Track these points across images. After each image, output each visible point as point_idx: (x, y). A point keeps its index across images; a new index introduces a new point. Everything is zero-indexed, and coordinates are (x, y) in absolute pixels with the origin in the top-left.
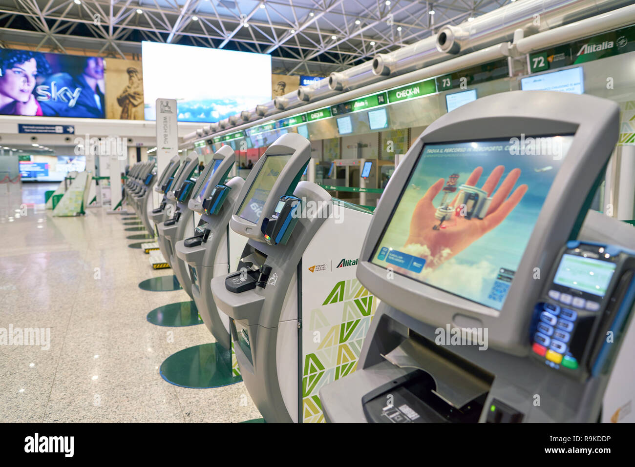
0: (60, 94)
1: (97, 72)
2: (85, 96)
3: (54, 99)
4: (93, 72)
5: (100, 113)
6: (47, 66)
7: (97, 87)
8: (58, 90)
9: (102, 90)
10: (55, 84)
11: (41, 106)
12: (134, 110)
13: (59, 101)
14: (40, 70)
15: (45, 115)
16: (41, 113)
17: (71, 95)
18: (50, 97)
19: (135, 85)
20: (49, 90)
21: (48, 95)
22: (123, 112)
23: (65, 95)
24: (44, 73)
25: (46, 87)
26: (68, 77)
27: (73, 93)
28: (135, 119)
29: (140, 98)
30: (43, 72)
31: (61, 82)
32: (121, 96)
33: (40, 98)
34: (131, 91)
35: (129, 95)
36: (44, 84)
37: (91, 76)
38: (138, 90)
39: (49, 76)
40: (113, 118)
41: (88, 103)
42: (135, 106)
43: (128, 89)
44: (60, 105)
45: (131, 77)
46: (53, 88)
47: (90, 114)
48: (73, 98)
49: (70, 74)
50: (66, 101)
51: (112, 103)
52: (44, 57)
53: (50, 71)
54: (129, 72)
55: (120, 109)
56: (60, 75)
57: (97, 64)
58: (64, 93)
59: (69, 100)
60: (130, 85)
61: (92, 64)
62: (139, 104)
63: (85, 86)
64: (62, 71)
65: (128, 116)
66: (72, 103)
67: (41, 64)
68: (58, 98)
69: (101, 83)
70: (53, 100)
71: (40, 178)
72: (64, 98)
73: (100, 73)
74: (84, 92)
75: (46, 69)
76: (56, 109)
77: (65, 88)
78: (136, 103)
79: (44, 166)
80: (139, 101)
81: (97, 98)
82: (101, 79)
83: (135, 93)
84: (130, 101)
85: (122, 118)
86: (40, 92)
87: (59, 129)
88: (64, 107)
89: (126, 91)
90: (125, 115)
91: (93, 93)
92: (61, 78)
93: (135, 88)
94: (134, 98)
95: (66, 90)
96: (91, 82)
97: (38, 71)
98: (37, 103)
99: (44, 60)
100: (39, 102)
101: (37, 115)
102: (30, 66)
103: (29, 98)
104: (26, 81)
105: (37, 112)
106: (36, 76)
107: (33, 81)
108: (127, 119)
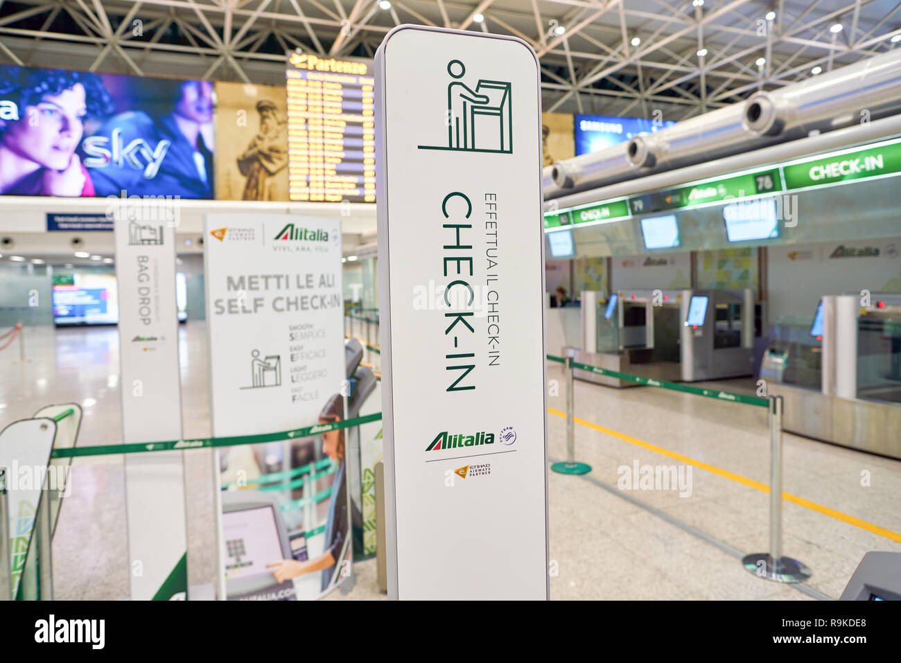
0: (128, 154)
1: (199, 109)
2: (176, 156)
3: (117, 163)
4: (192, 110)
5: (204, 190)
6: (106, 98)
7: (200, 139)
8: (125, 145)
9: (209, 143)
10: (119, 134)
11: (92, 177)
12: (268, 181)
13: (127, 166)
14: (92, 107)
15: (99, 194)
16: (91, 190)
17: (149, 154)
18: (108, 160)
19: (271, 134)
20: (108, 146)
21: (105, 156)
22: (248, 186)
23: (139, 154)
24: (99, 113)
25: (102, 139)
26: (144, 119)
27: (154, 150)
28: (270, 198)
29: (280, 159)
30: (96, 109)
31: (132, 129)
32: (244, 156)
33: (91, 162)
34: (264, 146)
35: (260, 153)
36: (98, 134)
37: (188, 118)
38: (278, 143)
39: (107, 117)
40: (229, 197)
41: (184, 170)
42: (271, 174)
43: (258, 142)
44: (128, 175)
45: (263, 118)
46: (116, 142)
48: (154, 160)
49: (149, 114)
50: (141, 166)
51: (228, 173)
52: (101, 81)
53: (110, 109)
54: (261, 108)
55: (243, 181)
56: (129, 116)
57: (200, 93)
58: (135, 151)
59: (145, 164)
60: (262, 135)
61: (191, 94)
62: (279, 170)
63: (176, 137)
64: (133, 108)
65: (257, 194)
66: (152, 170)
67: (95, 95)
68: (125, 161)
69: (207, 132)
70: (114, 165)
71: (91, 318)
72: (136, 161)
73: (206, 112)
74: (175, 148)
75: (103, 105)
76: (121, 183)
77: (139, 141)
78: (272, 168)
79: (99, 294)
80: (279, 164)
81: (199, 159)
82: (207, 122)
83: (271, 149)
84: (262, 166)
85: (245, 198)
86: (90, 148)
88: (136, 178)
89: (255, 145)
90: (252, 192)
91: (192, 151)
92: (132, 121)
93: (271, 139)
94: (268, 158)
95: (140, 145)
96: (188, 130)
97: (88, 109)
98: (85, 171)
99: (100, 86)
100: (89, 170)
101: (83, 196)
102: (73, 100)
103: (70, 162)
104: (65, 127)
105: (83, 190)
106: (84, 119)
107: (77, 129)
108: (256, 199)
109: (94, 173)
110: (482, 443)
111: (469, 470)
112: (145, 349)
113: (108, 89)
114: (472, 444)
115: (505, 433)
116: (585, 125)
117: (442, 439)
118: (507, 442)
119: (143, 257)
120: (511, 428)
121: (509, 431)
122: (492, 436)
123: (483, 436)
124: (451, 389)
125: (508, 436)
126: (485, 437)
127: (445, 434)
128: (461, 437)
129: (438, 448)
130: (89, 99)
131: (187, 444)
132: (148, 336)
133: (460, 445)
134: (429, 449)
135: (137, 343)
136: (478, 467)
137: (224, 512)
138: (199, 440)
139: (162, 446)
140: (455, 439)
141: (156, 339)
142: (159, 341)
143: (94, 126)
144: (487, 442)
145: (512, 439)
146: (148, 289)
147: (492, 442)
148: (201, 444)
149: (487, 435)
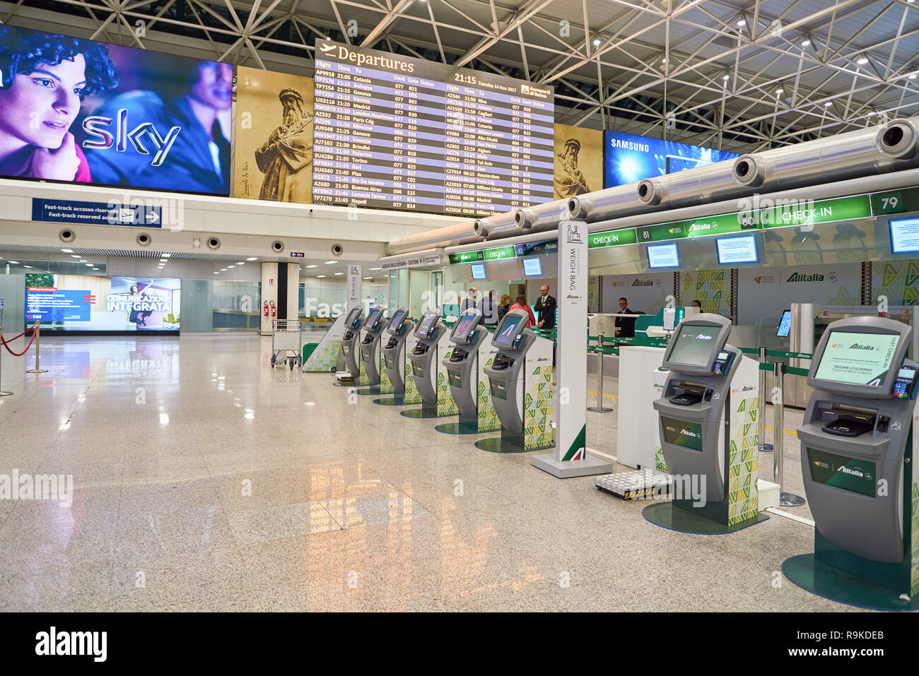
0: (133, 137)
1: (217, 94)
2: (190, 145)
3: (121, 147)
4: (209, 93)
6: (111, 73)
7: (216, 125)
8: (130, 128)
9: (226, 133)
10: (125, 114)
12: (290, 179)
13: (132, 151)
14: (93, 80)
15: (95, 182)
17: (158, 140)
18: (110, 143)
19: (295, 127)
20: (111, 127)
21: (106, 138)
22: (266, 184)
23: (146, 138)
24: (102, 89)
25: (104, 119)
26: (155, 100)
27: (163, 136)
28: (290, 199)
29: (303, 156)
31: (139, 110)
32: (263, 149)
35: (282, 147)
37: (205, 102)
38: (304, 138)
40: (246, 194)
41: (196, 160)
43: (280, 135)
45: (287, 110)
47: (196, 185)
48: (162, 146)
49: (160, 95)
50: (147, 152)
51: (244, 162)
53: (115, 85)
54: (287, 98)
56: (138, 94)
57: (219, 76)
58: (142, 134)
59: (153, 150)
60: (284, 127)
61: (209, 76)
62: (301, 168)
63: (190, 123)
66: (161, 157)
67: (99, 67)
69: (224, 118)
72: (142, 147)
73: (224, 97)
74: (187, 135)
75: (108, 81)
76: (123, 169)
77: (147, 124)
78: (294, 165)
79: (83, 298)
80: (303, 161)
81: (214, 149)
82: (225, 109)
85: (263, 196)
86: (89, 128)
88: (143, 166)
89: (277, 138)
90: (271, 191)
91: (207, 140)
92: (139, 100)
93: (295, 134)
94: (290, 153)
95: (148, 129)
96: (204, 115)
97: (88, 82)
99: (105, 58)
102: (72, 72)
103: (64, 141)
104: (60, 102)
105: (77, 175)
106: (83, 94)
107: (75, 105)
108: (275, 199)
109: (91, 156)
116: (615, 143)
130: (89, 71)
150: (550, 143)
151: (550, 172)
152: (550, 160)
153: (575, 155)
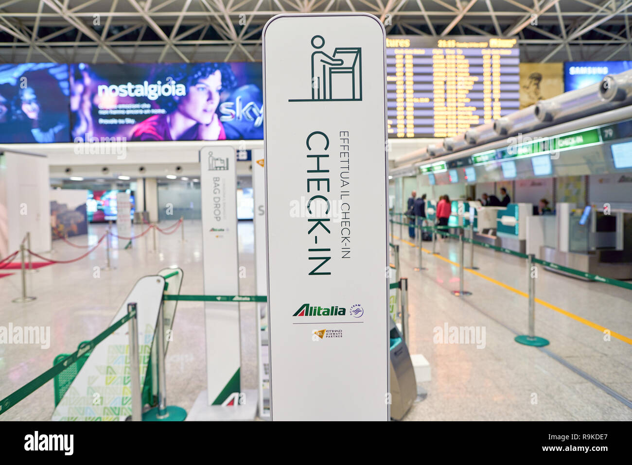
0: (245, 112)
3: (239, 118)
6: (233, 78)
8: (243, 107)
10: (240, 100)
11: (224, 127)
13: (244, 120)
14: (225, 84)
15: (228, 138)
16: (224, 136)
17: (257, 111)
18: (234, 116)
20: (234, 108)
21: (232, 114)
23: (251, 112)
24: (229, 87)
25: (230, 104)
26: (255, 89)
27: (260, 109)
30: (228, 86)
31: (247, 96)
33: (224, 118)
36: (228, 100)
39: (233, 89)
44: (245, 125)
46: (238, 105)
48: (260, 115)
50: (252, 119)
52: (230, 67)
53: (235, 84)
56: (246, 88)
58: (249, 109)
59: (255, 118)
64: (248, 83)
66: (259, 121)
67: (227, 76)
68: (243, 116)
70: (237, 119)
72: (250, 116)
75: (231, 82)
76: (240, 130)
77: (252, 103)
86: (224, 110)
87: (243, 155)
88: (250, 127)
92: (248, 91)
95: (252, 106)
97: (222, 85)
98: (221, 123)
99: (230, 71)
100: (223, 123)
101: (219, 139)
102: (214, 81)
103: (213, 118)
104: (210, 98)
105: (220, 136)
106: (220, 92)
107: (216, 98)
109: (225, 125)
110: (336, 314)
111: (325, 333)
112: (217, 237)
113: (234, 71)
114: (328, 314)
115: (355, 309)
116: (573, 71)
117: (305, 308)
118: (357, 316)
119: (216, 178)
120: (359, 305)
121: (358, 307)
122: (344, 310)
123: (336, 310)
124: (312, 273)
125: (357, 311)
126: (339, 310)
127: (307, 305)
128: (320, 309)
129: (302, 315)
130: (224, 79)
131: (240, 299)
132: (219, 228)
133: (319, 314)
134: (295, 315)
135: (214, 232)
136: (333, 331)
137: (263, 345)
138: (248, 297)
139: (225, 299)
140: (315, 310)
141: (223, 230)
142: (225, 231)
143: (226, 96)
144: (339, 314)
145: (360, 313)
146: (219, 198)
147: (344, 314)
148: (249, 299)
149: (340, 309)
150: (516, 79)
151: (516, 100)
152: (516, 91)
153: (537, 85)
